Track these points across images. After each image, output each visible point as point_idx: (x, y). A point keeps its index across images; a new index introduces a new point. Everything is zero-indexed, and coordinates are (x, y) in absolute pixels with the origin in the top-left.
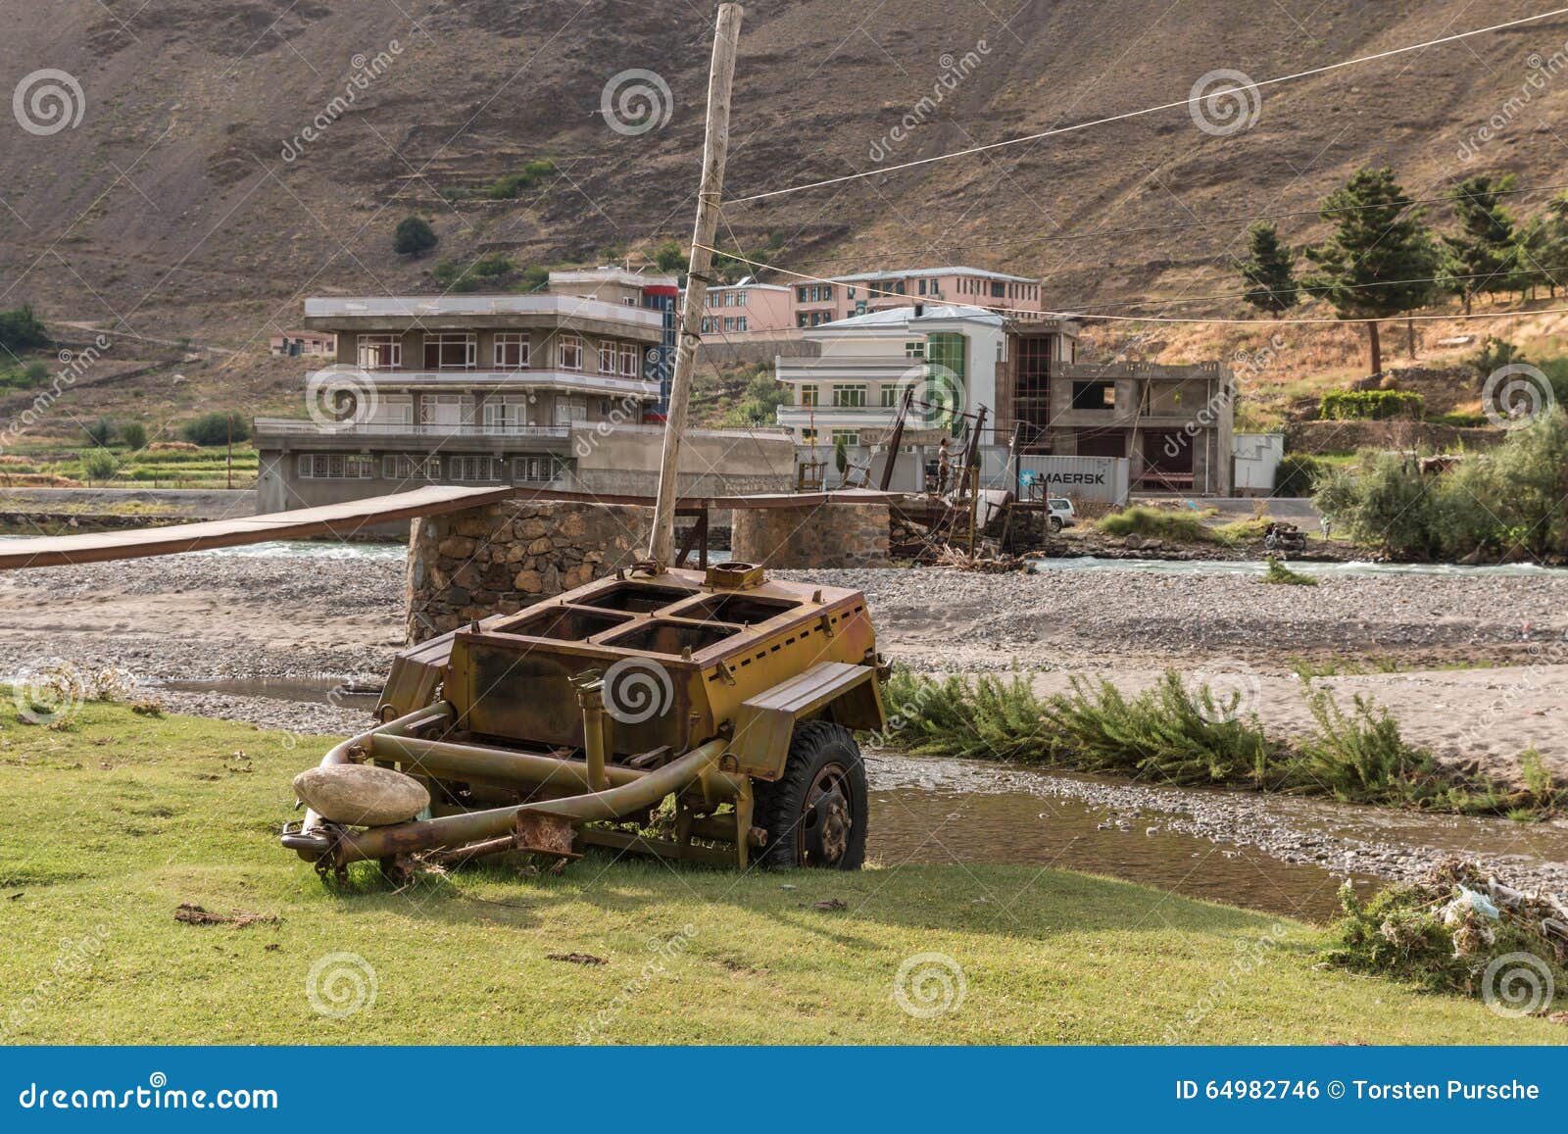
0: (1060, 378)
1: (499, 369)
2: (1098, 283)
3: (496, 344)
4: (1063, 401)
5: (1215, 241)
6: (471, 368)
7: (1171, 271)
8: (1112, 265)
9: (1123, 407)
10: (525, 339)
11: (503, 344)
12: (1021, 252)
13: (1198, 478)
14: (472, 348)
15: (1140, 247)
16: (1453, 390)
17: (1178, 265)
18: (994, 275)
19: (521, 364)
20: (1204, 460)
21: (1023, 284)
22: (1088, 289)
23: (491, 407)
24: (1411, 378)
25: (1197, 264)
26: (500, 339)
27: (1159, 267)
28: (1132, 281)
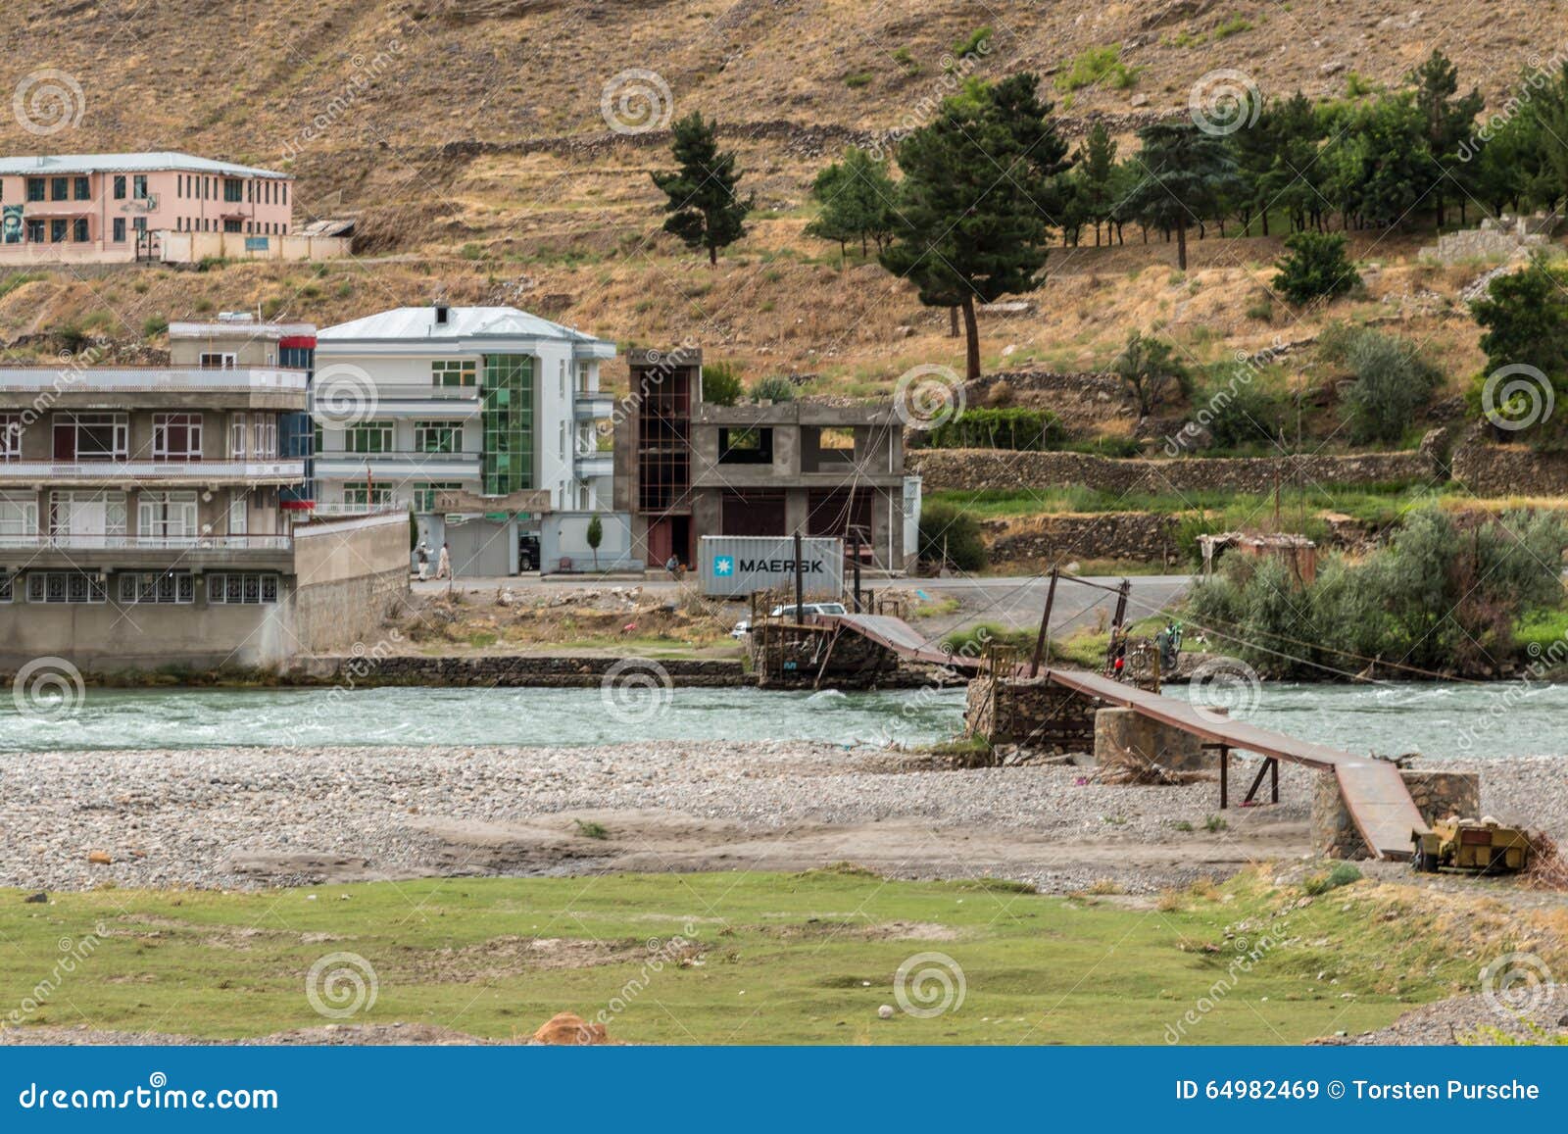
0: (703, 424)
1: (159, 458)
2: (365, 174)
3: (155, 427)
4: (706, 454)
5: (542, 111)
6: (121, 458)
7: (484, 160)
8: (384, 146)
9: (784, 461)
10: (195, 420)
11: (165, 427)
12: (217, 116)
13: (880, 550)
14: (121, 432)
15: (423, 116)
16: (1089, 403)
17: (493, 150)
18: (228, 168)
19: (190, 452)
20: (886, 528)
21: (268, 180)
22: (350, 184)
23: (149, 508)
24: (1031, 386)
25: (526, 149)
26: (160, 420)
27: (465, 151)
28: (422, 172)
